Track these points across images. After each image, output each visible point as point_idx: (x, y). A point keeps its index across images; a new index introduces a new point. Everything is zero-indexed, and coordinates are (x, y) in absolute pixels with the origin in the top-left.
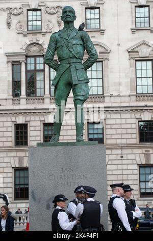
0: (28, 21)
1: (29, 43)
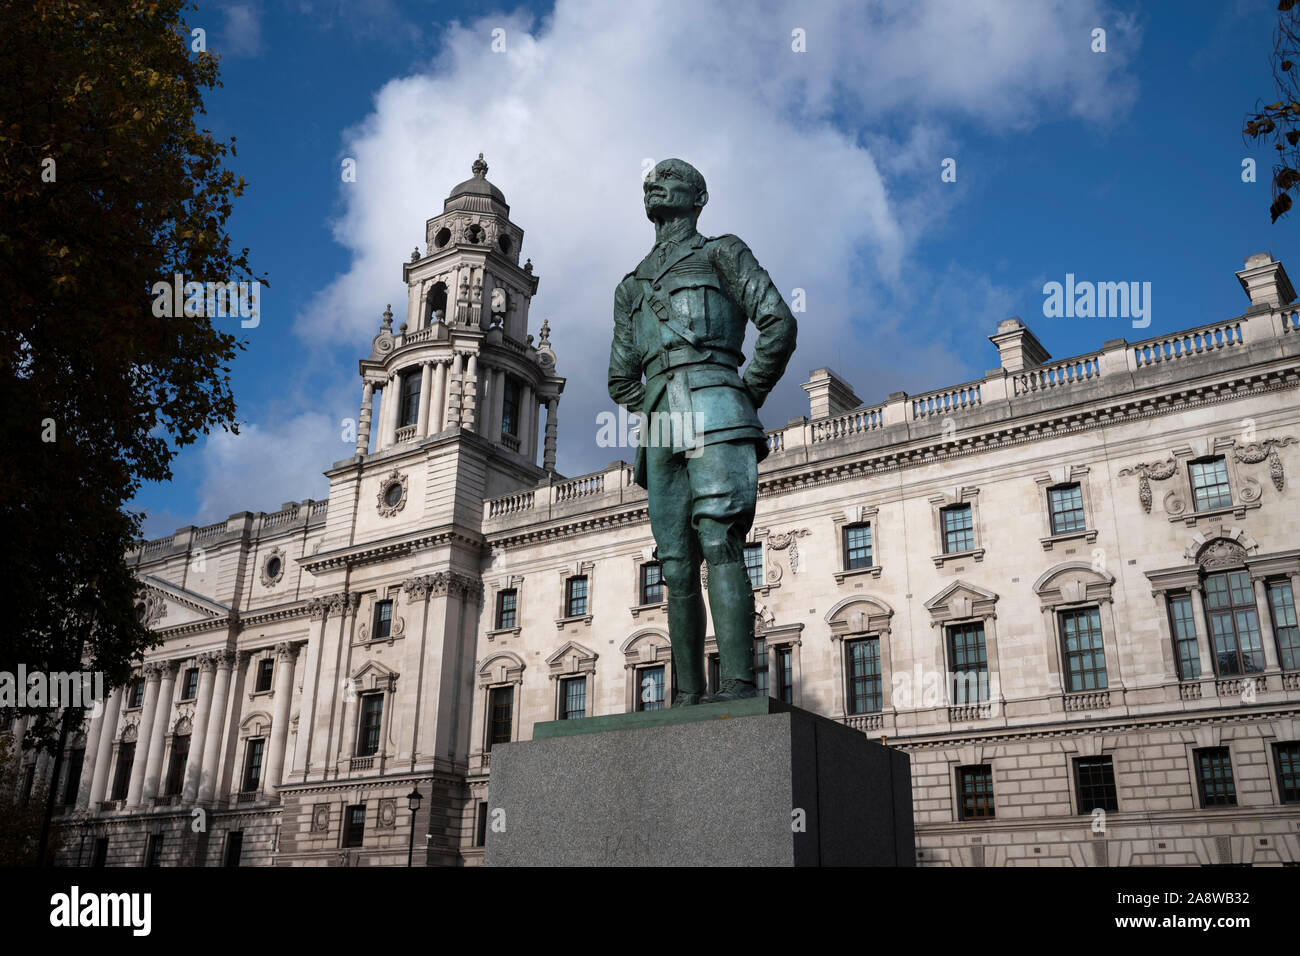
0: (1193, 490)
1: (1202, 541)
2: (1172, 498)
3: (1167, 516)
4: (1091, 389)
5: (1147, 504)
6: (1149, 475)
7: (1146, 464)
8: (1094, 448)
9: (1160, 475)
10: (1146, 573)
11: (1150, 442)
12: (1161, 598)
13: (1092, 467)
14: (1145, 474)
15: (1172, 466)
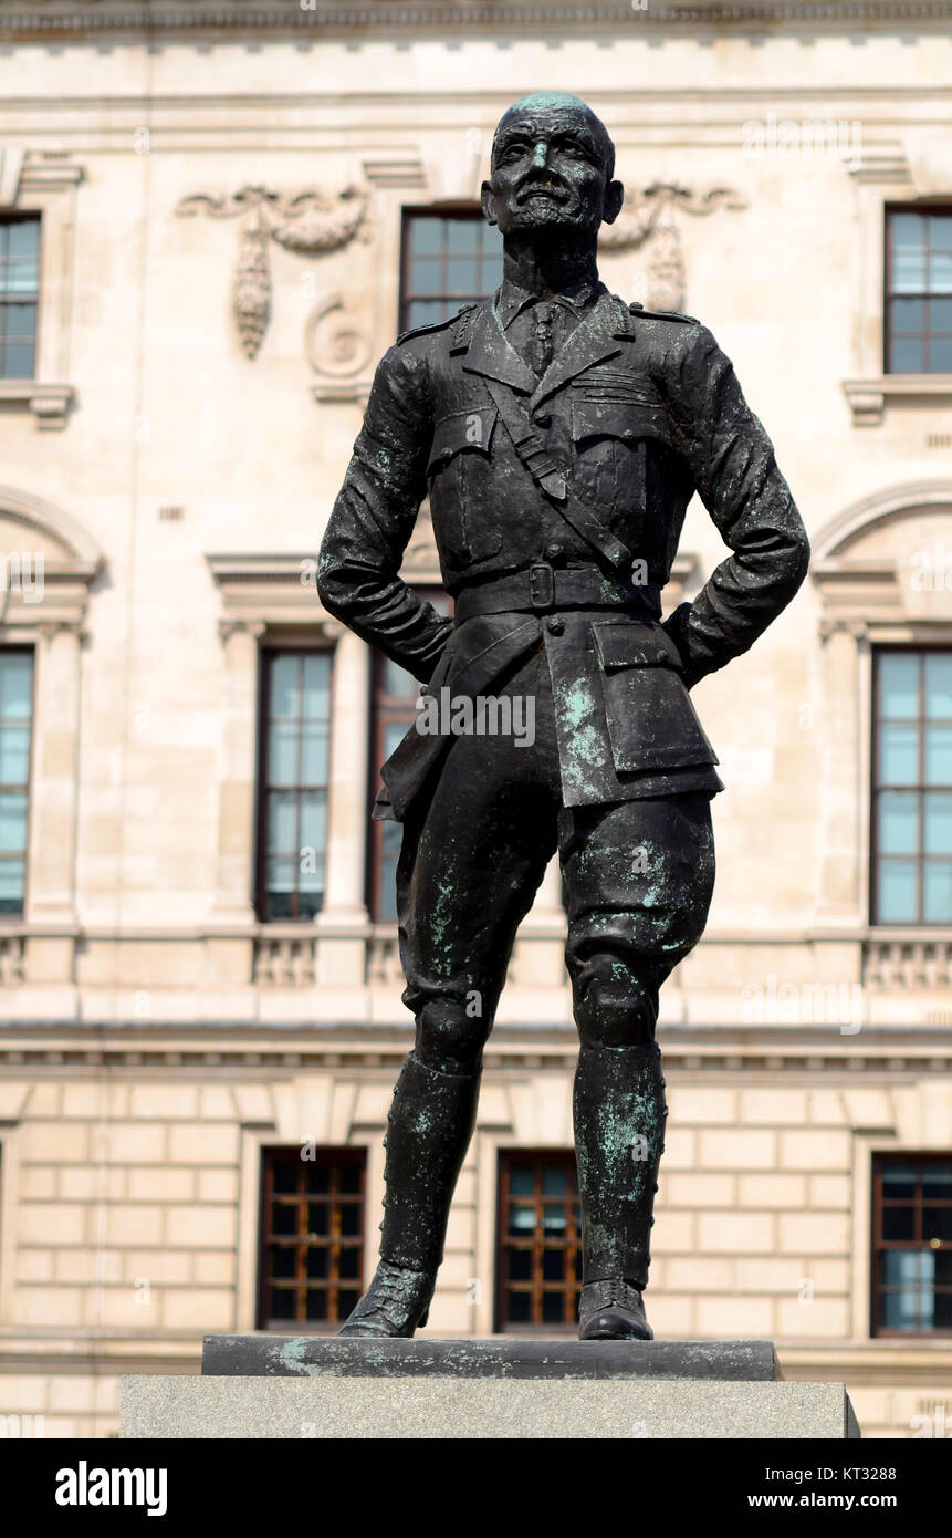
0: (404, 299)
2: (334, 322)
3: (308, 379)
5: (253, 323)
6: (274, 228)
7: (271, 188)
8: (110, 102)
9: (310, 237)
10: (212, 559)
11: (296, 116)
12: (245, 652)
13: (95, 165)
14: (262, 221)
15: (351, 211)
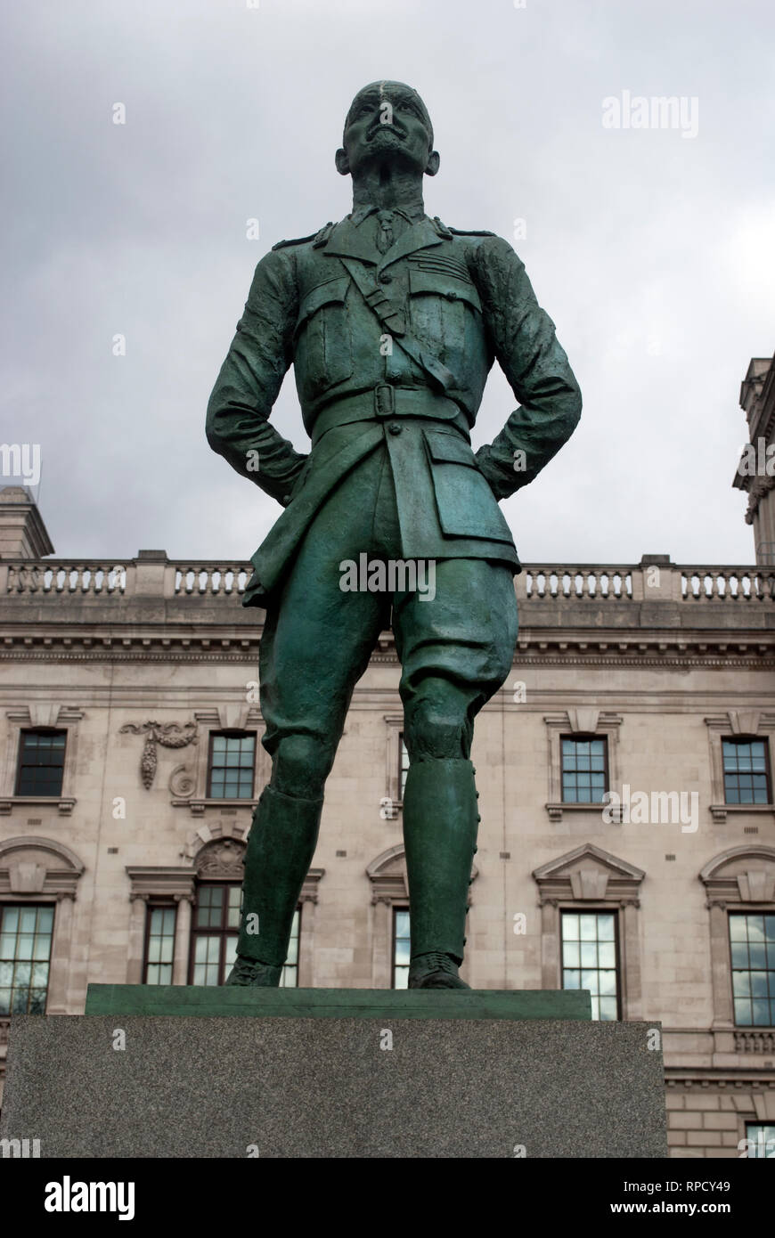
0: (211, 769)
1: (207, 838)
2: (182, 775)
3: (169, 798)
4: (110, 608)
5: (147, 776)
6: (159, 738)
7: (159, 723)
8: (96, 688)
9: (173, 742)
10: (128, 868)
11: (170, 696)
12: (141, 907)
13: (90, 713)
14: (155, 736)
15: (190, 733)
